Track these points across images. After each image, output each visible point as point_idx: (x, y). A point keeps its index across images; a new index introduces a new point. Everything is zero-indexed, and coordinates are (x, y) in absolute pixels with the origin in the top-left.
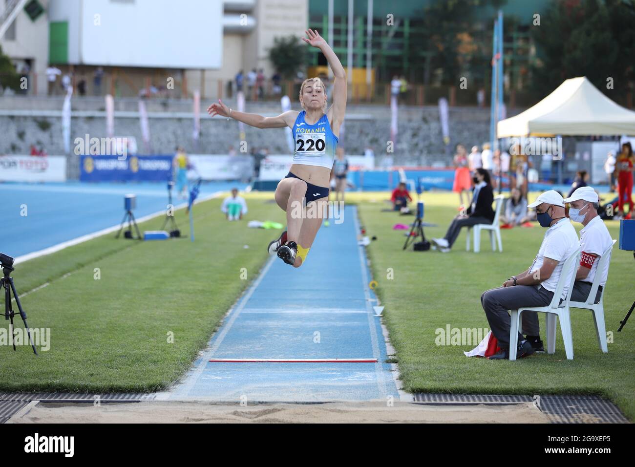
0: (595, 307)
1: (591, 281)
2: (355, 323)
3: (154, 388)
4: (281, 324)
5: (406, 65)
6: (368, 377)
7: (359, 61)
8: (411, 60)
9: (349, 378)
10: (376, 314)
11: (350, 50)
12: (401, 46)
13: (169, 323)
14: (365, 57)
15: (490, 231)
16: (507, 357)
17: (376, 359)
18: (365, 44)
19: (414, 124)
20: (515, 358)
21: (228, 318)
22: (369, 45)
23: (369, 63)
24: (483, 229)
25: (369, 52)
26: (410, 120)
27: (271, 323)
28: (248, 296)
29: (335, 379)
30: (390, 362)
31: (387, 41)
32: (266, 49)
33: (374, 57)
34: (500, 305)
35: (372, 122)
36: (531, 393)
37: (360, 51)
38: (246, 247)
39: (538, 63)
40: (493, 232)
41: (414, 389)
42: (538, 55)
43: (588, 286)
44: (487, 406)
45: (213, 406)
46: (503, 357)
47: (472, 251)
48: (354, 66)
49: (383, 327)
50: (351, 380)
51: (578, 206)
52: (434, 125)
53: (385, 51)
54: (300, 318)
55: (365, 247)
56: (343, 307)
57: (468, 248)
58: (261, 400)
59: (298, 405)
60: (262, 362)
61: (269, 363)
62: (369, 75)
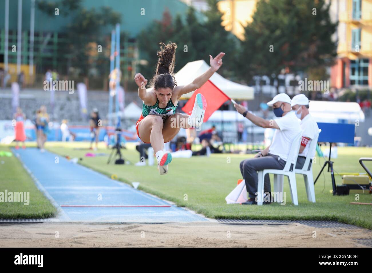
0: (307, 173)
1: (305, 156)
3: (47, 216)
5: (55, 63)
7: (25, 60)
8: (59, 59)
12: (52, 51)
14: (28, 58)
18: (29, 49)
19: (61, 102)
22: (32, 49)
23: (31, 62)
25: (32, 54)
30: (180, 207)
31: (43, 47)
33: (35, 58)
34: (253, 169)
36: (292, 219)
37: (25, 53)
41: (217, 217)
43: (304, 159)
44: (269, 225)
45: (91, 225)
48: (22, 63)
52: (74, 102)
53: (43, 54)
58: (123, 222)
59: (147, 225)
62: (31, 69)
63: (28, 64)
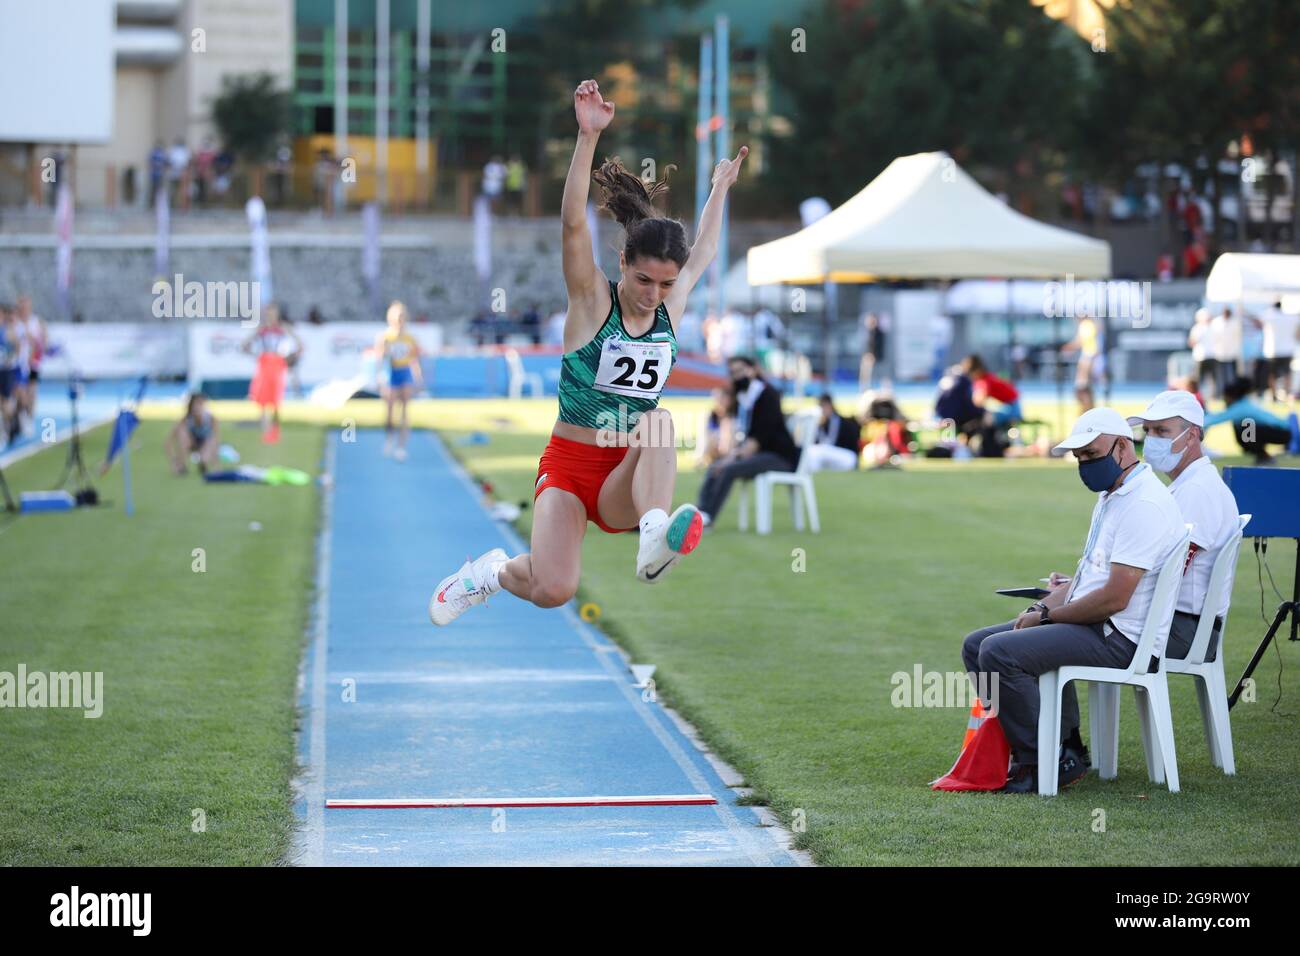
0: (1205, 670)
2: (601, 704)
4: (434, 708)
5: (499, 131)
6: (717, 842)
7: (402, 123)
8: (511, 120)
9: (676, 846)
10: (636, 682)
11: (382, 101)
12: (487, 93)
13: (189, 711)
14: (413, 116)
15: (791, 487)
16: (1034, 788)
17: (708, 797)
18: (413, 90)
19: (520, 257)
20: (1055, 791)
21: (307, 696)
22: (424, 88)
23: (422, 128)
24: (777, 485)
25: (423, 106)
26: (510, 248)
27: (412, 708)
28: (321, 644)
29: (645, 849)
30: (748, 805)
31: (459, 80)
32: (206, 100)
33: (433, 116)
34: (1017, 667)
35: (430, 252)
37: (403, 103)
38: (255, 526)
39: (780, 126)
40: (797, 491)
42: (776, 110)
46: (1027, 787)
47: (752, 530)
48: (392, 134)
49: (670, 713)
50: (682, 850)
51: (1167, 431)
53: (458, 102)
54: (469, 693)
55: (513, 525)
56: (552, 665)
57: (743, 523)
60: (450, 806)
61: (468, 809)
62: (422, 154)
63: (412, 135)
